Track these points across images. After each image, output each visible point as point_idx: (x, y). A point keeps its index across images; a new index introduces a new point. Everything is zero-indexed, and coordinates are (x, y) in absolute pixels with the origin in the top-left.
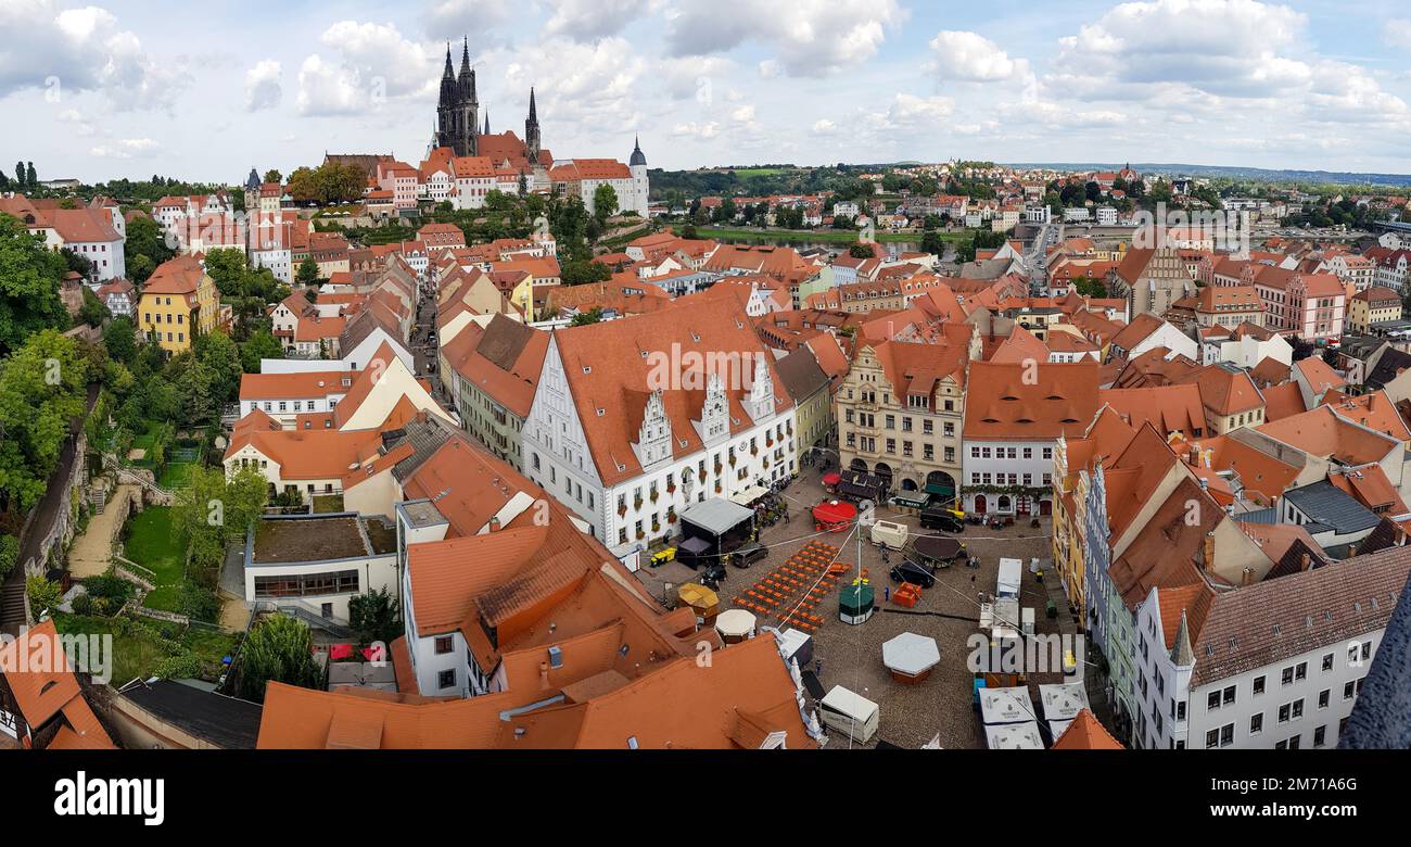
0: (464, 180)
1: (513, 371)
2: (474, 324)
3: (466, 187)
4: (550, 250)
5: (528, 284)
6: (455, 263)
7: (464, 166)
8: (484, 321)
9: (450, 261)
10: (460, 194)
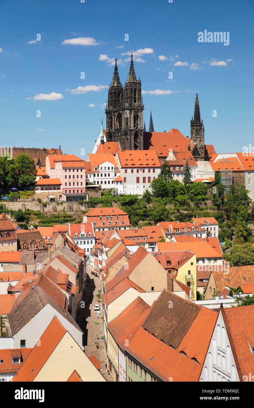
0: (129, 170)
1: (180, 349)
2: (140, 301)
3: (131, 176)
4: (212, 232)
5: (192, 264)
6: (121, 243)
7: (130, 158)
8: (150, 298)
9: (115, 241)
10: (125, 181)
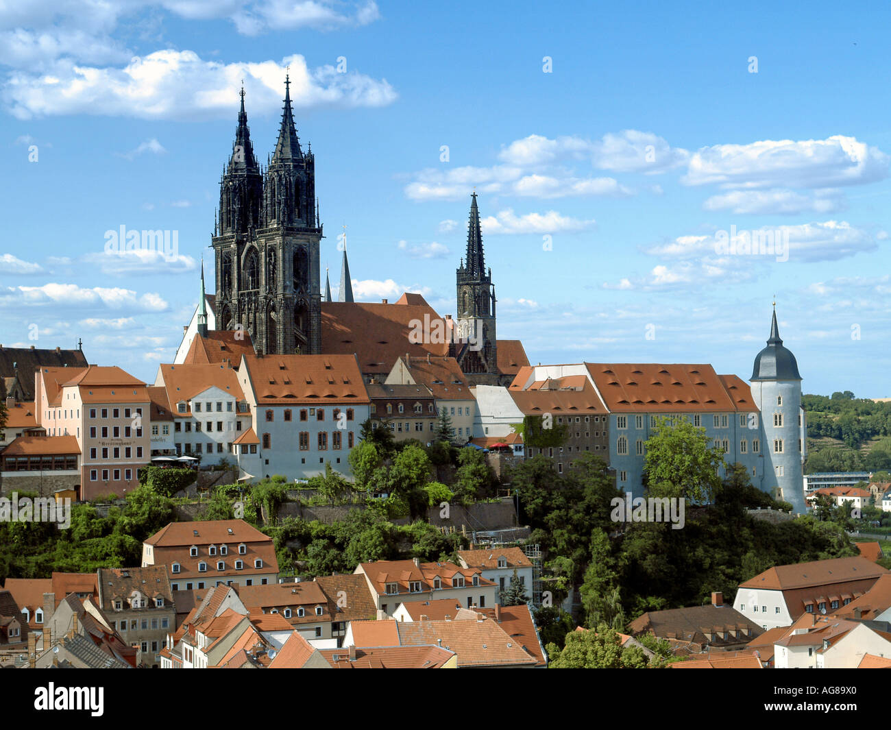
0: (279, 413)
3: (284, 428)
6: (246, 624)
7: (280, 376)
10: (266, 444)
